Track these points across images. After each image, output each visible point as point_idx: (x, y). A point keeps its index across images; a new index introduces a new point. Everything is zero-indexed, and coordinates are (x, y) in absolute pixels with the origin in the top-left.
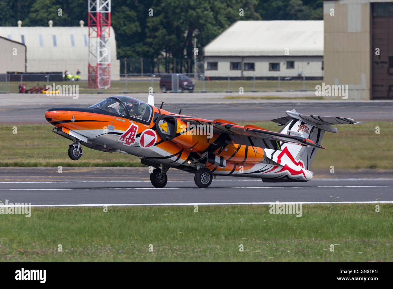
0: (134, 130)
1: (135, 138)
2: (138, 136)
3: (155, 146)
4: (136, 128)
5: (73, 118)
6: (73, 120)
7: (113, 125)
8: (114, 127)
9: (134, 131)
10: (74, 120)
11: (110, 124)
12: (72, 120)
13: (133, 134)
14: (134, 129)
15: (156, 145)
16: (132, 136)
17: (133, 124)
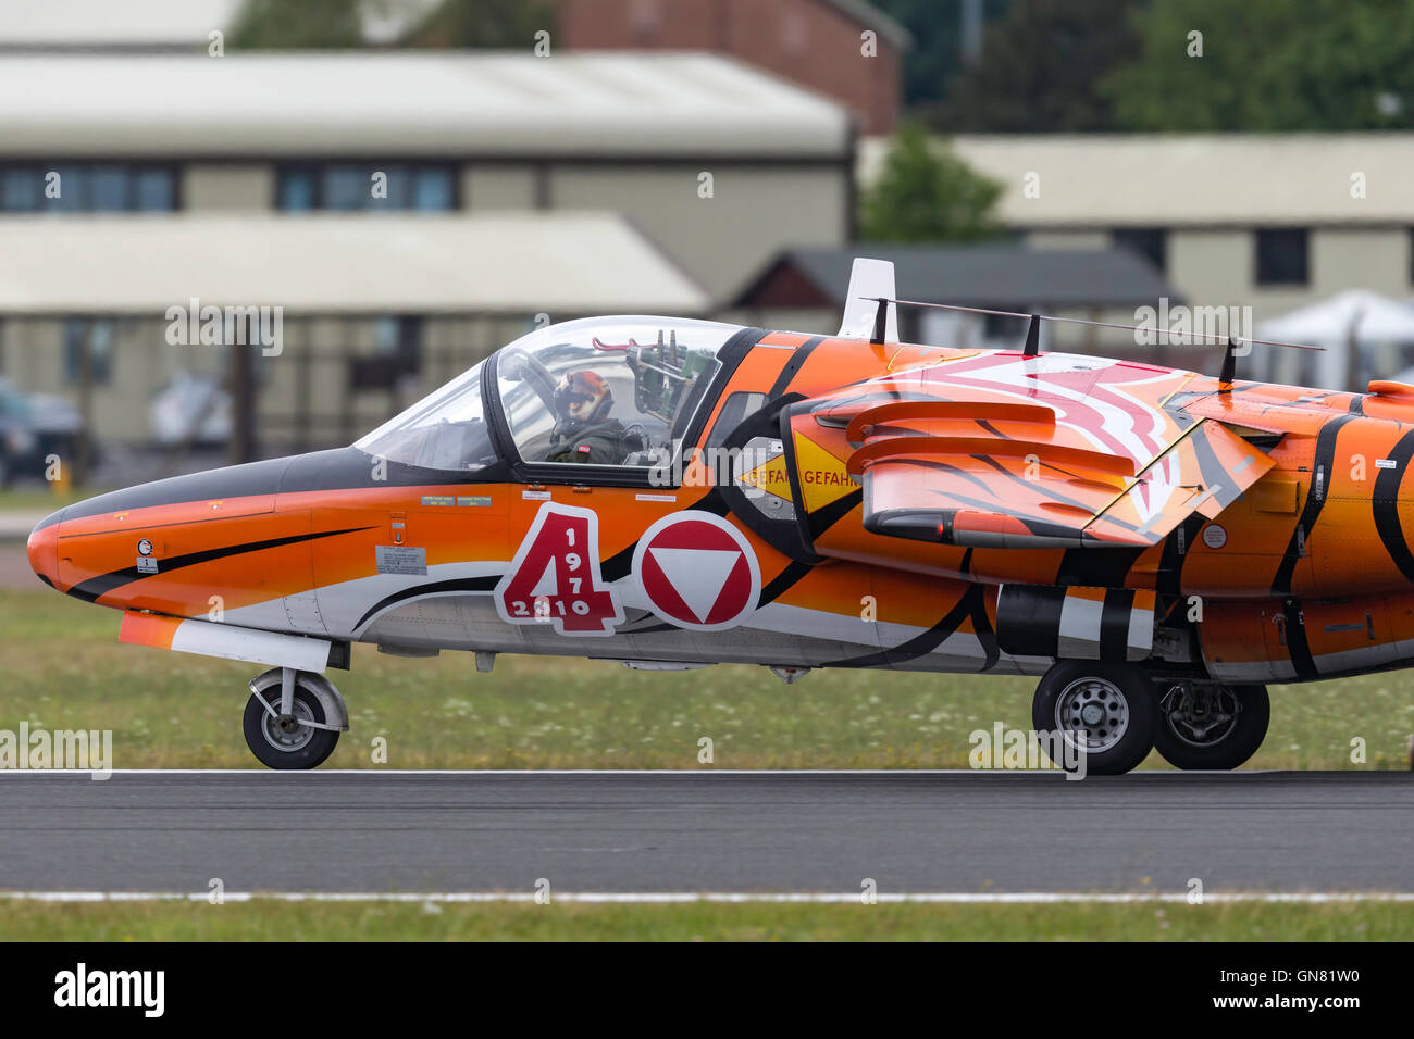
0: (572, 542)
1: (599, 585)
2: (616, 567)
3: (772, 606)
4: (581, 526)
5: (144, 549)
6: (147, 564)
7: (408, 540)
8: (420, 552)
9: (572, 550)
10: (153, 564)
11: (389, 540)
12: (141, 563)
13: (572, 568)
14: (571, 533)
15: (768, 596)
16: (577, 582)
17: (549, 506)
